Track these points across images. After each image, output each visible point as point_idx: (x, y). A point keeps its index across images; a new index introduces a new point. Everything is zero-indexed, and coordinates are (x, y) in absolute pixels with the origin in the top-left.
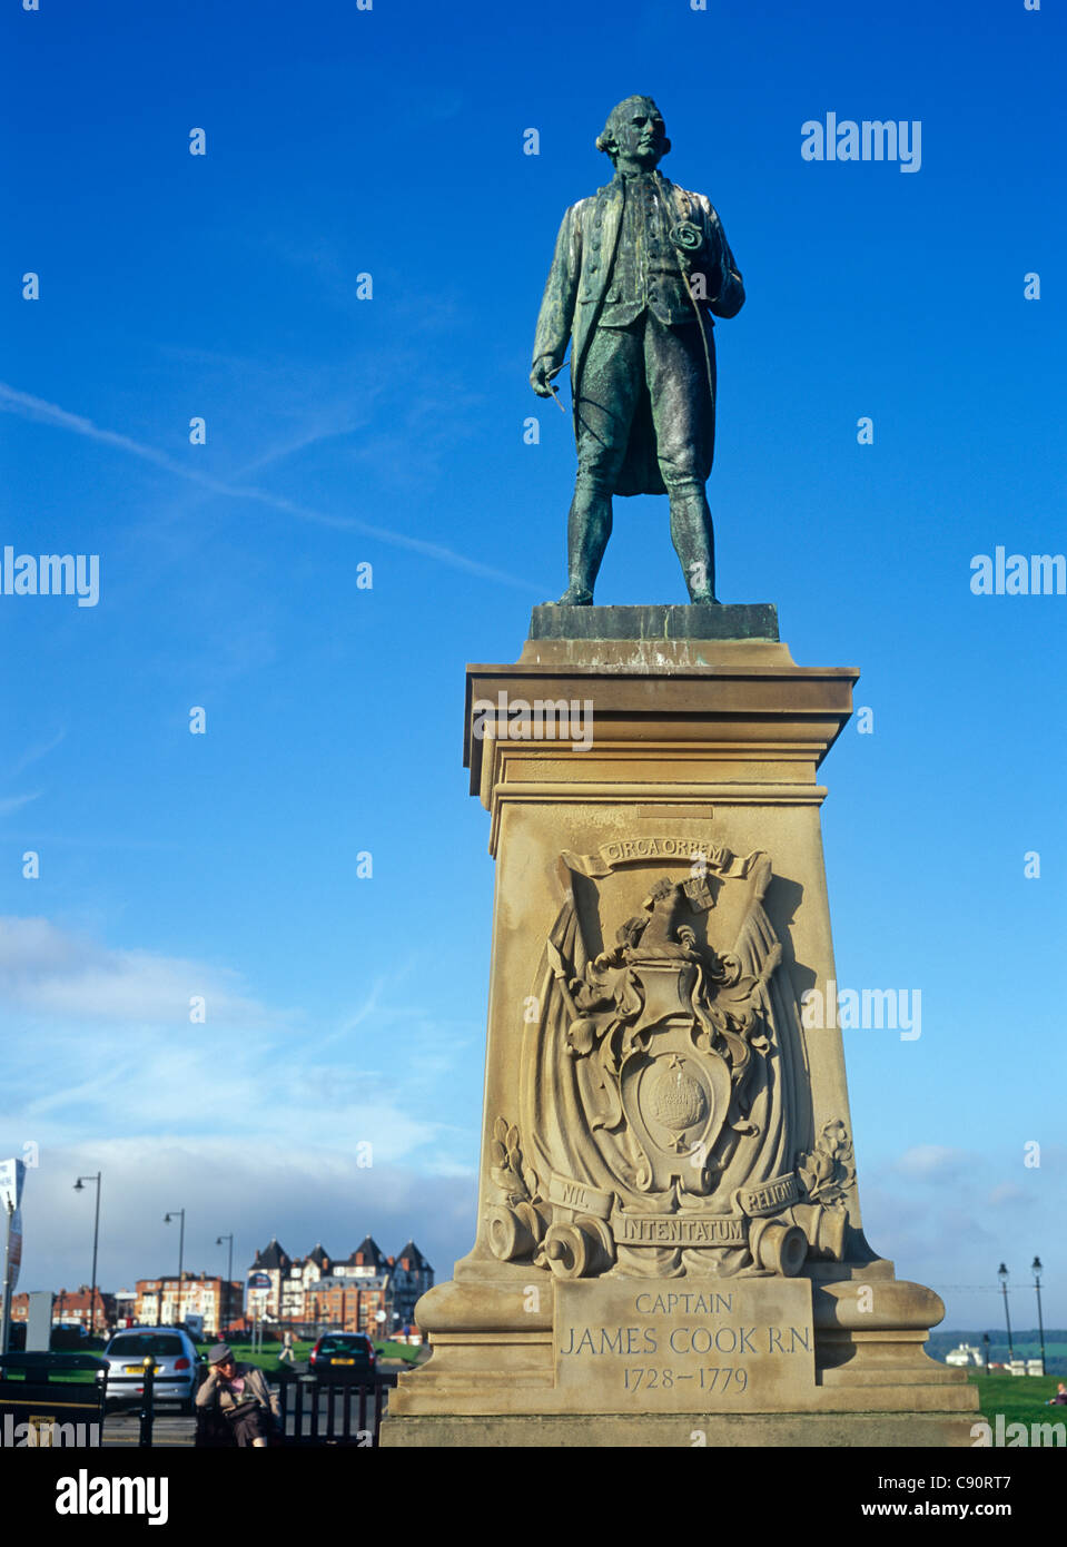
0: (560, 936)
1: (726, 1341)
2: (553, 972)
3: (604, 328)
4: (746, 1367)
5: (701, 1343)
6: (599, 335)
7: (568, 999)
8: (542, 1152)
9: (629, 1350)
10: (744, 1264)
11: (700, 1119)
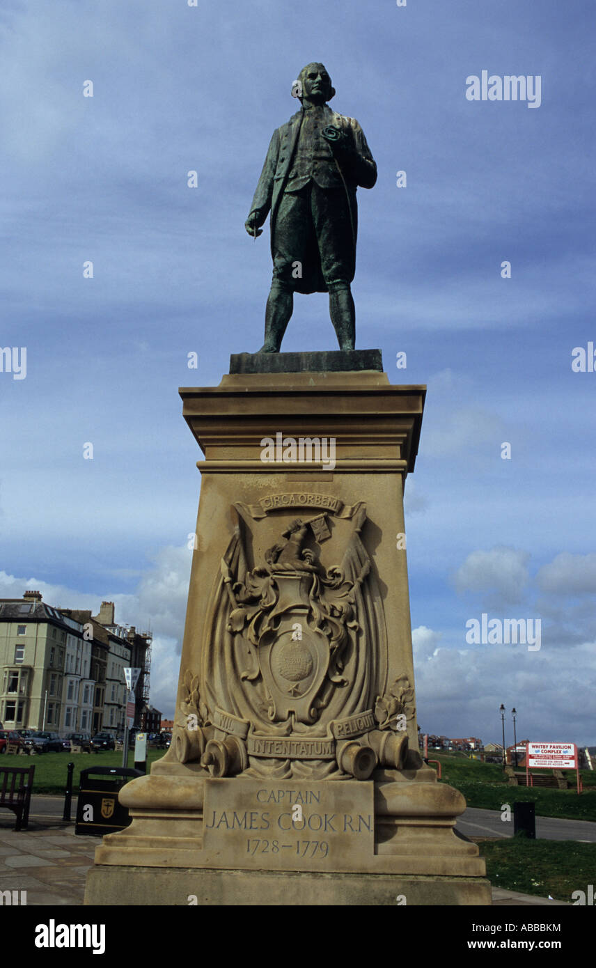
0: (230, 557)
1: (316, 823)
2: (225, 579)
3: (288, 193)
4: (328, 841)
6: (285, 197)
7: (232, 596)
8: (211, 693)
9: (251, 827)
10: (332, 771)
11: (309, 674)
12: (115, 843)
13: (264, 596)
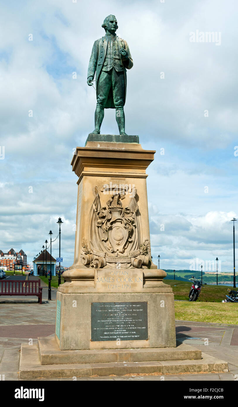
0: (95, 203)
1: (127, 280)
2: (94, 210)
3: (104, 71)
4: (130, 285)
5: (122, 280)
6: (102, 73)
7: (97, 215)
8: (92, 244)
9: (109, 281)
10: (131, 266)
11: (123, 239)
12: (70, 287)
13: (107, 216)
